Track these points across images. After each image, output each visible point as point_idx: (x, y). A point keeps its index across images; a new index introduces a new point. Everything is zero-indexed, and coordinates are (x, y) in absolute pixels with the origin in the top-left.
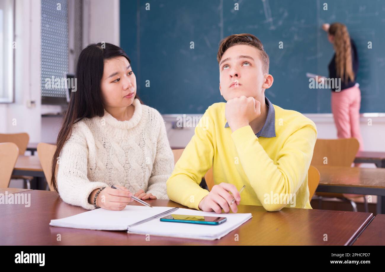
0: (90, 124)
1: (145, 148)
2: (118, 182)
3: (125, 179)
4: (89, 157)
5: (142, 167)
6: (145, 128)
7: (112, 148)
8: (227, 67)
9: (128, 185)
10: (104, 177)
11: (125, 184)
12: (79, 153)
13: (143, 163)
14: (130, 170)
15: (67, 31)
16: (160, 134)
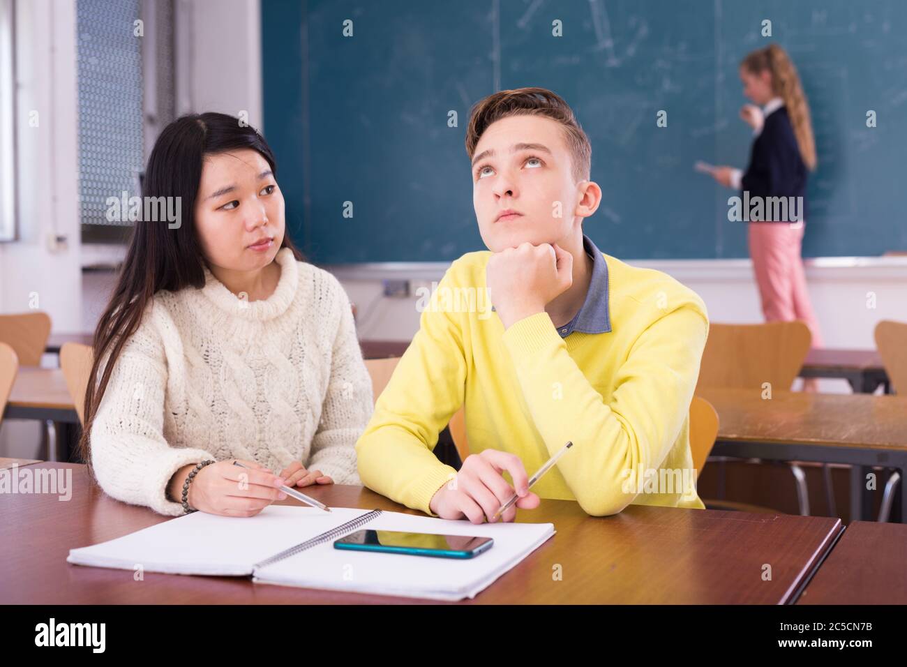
0: (175, 306)
1: (304, 364)
2: (240, 444)
3: (258, 437)
4: (169, 386)
5: (298, 411)
6: (303, 318)
7: (224, 364)
8: (488, 172)
9: (265, 451)
10: (208, 432)
11: (257, 450)
12: (144, 375)
13: (301, 402)
14: (268, 417)
16: (339, 333)
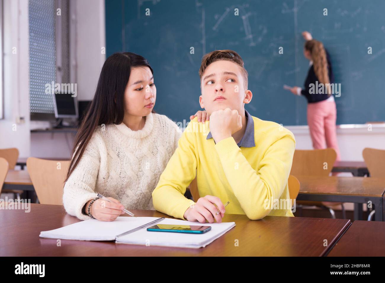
0: (105, 134)
1: (158, 155)
3: (137, 186)
6: (157, 136)
7: (126, 157)
10: (117, 186)
11: (137, 191)
13: (156, 170)
14: (143, 177)
15: (55, 48)
